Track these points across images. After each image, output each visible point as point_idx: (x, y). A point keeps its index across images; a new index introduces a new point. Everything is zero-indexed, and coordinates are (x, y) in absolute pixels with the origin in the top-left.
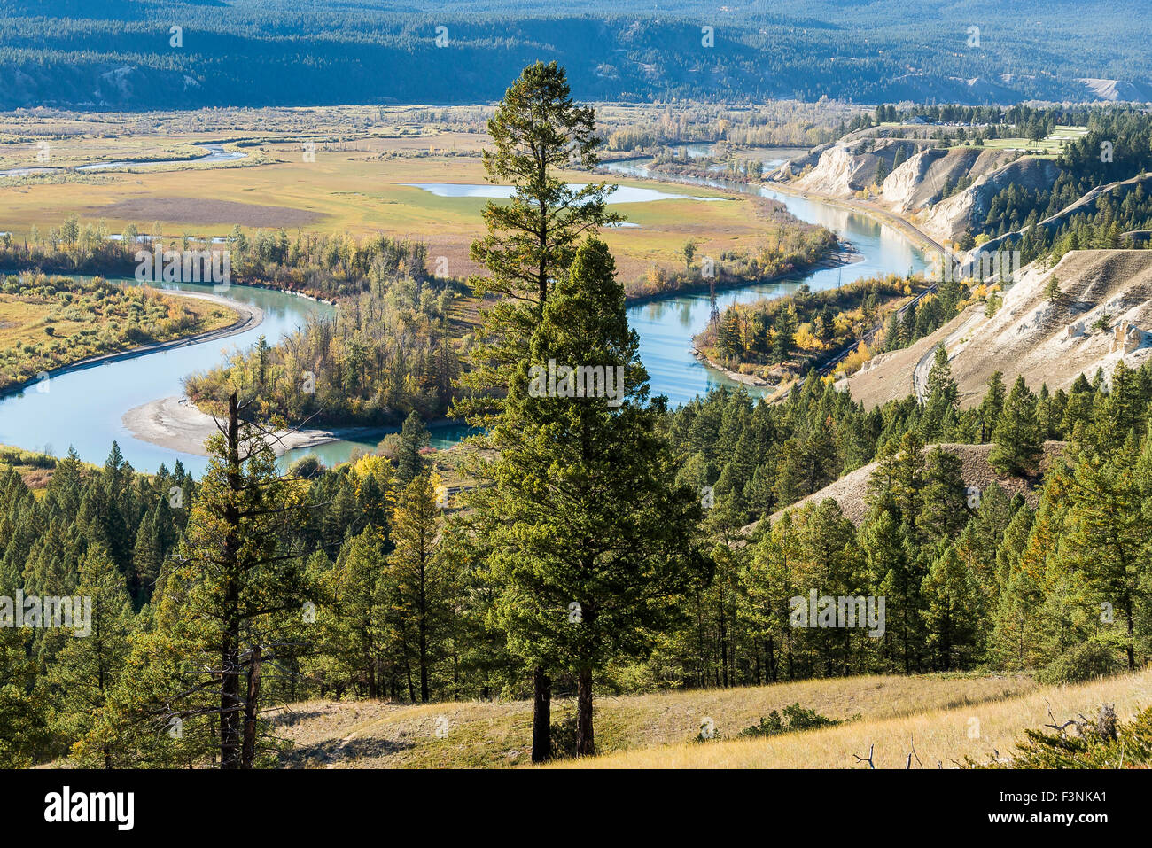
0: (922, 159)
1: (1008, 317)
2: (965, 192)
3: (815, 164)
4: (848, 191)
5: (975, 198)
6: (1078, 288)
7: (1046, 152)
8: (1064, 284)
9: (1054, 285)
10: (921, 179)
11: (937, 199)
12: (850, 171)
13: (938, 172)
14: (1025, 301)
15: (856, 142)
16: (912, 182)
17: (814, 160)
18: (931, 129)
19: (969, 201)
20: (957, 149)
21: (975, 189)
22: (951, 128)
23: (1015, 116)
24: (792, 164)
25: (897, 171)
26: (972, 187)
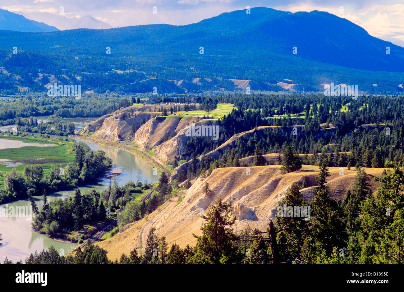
0: (153, 122)
1: (186, 203)
2: (174, 138)
3: (101, 126)
4: (117, 139)
5: (178, 141)
6: (218, 188)
7: (213, 118)
8: (212, 186)
9: (207, 187)
10: (152, 133)
11: (161, 142)
12: (118, 129)
13: (161, 129)
14: (194, 194)
15: (120, 114)
16: (148, 134)
17: (100, 124)
18: (158, 106)
19: (176, 143)
20: (171, 117)
21: (179, 136)
22: (168, 106)
23: (199, 100)
24: (90, 126)
25: (141, 128)
26: (177, 136)
